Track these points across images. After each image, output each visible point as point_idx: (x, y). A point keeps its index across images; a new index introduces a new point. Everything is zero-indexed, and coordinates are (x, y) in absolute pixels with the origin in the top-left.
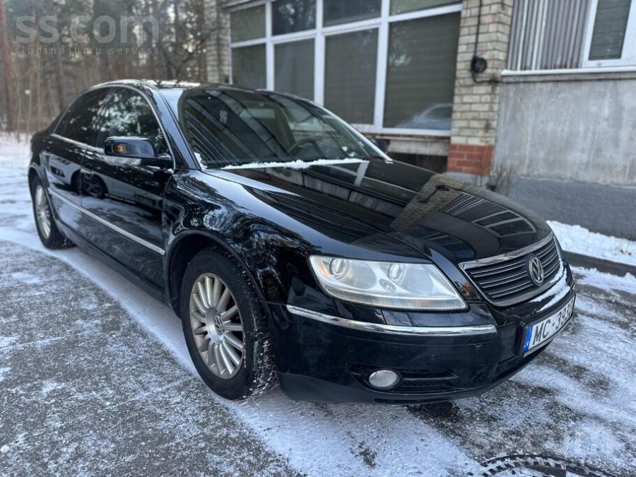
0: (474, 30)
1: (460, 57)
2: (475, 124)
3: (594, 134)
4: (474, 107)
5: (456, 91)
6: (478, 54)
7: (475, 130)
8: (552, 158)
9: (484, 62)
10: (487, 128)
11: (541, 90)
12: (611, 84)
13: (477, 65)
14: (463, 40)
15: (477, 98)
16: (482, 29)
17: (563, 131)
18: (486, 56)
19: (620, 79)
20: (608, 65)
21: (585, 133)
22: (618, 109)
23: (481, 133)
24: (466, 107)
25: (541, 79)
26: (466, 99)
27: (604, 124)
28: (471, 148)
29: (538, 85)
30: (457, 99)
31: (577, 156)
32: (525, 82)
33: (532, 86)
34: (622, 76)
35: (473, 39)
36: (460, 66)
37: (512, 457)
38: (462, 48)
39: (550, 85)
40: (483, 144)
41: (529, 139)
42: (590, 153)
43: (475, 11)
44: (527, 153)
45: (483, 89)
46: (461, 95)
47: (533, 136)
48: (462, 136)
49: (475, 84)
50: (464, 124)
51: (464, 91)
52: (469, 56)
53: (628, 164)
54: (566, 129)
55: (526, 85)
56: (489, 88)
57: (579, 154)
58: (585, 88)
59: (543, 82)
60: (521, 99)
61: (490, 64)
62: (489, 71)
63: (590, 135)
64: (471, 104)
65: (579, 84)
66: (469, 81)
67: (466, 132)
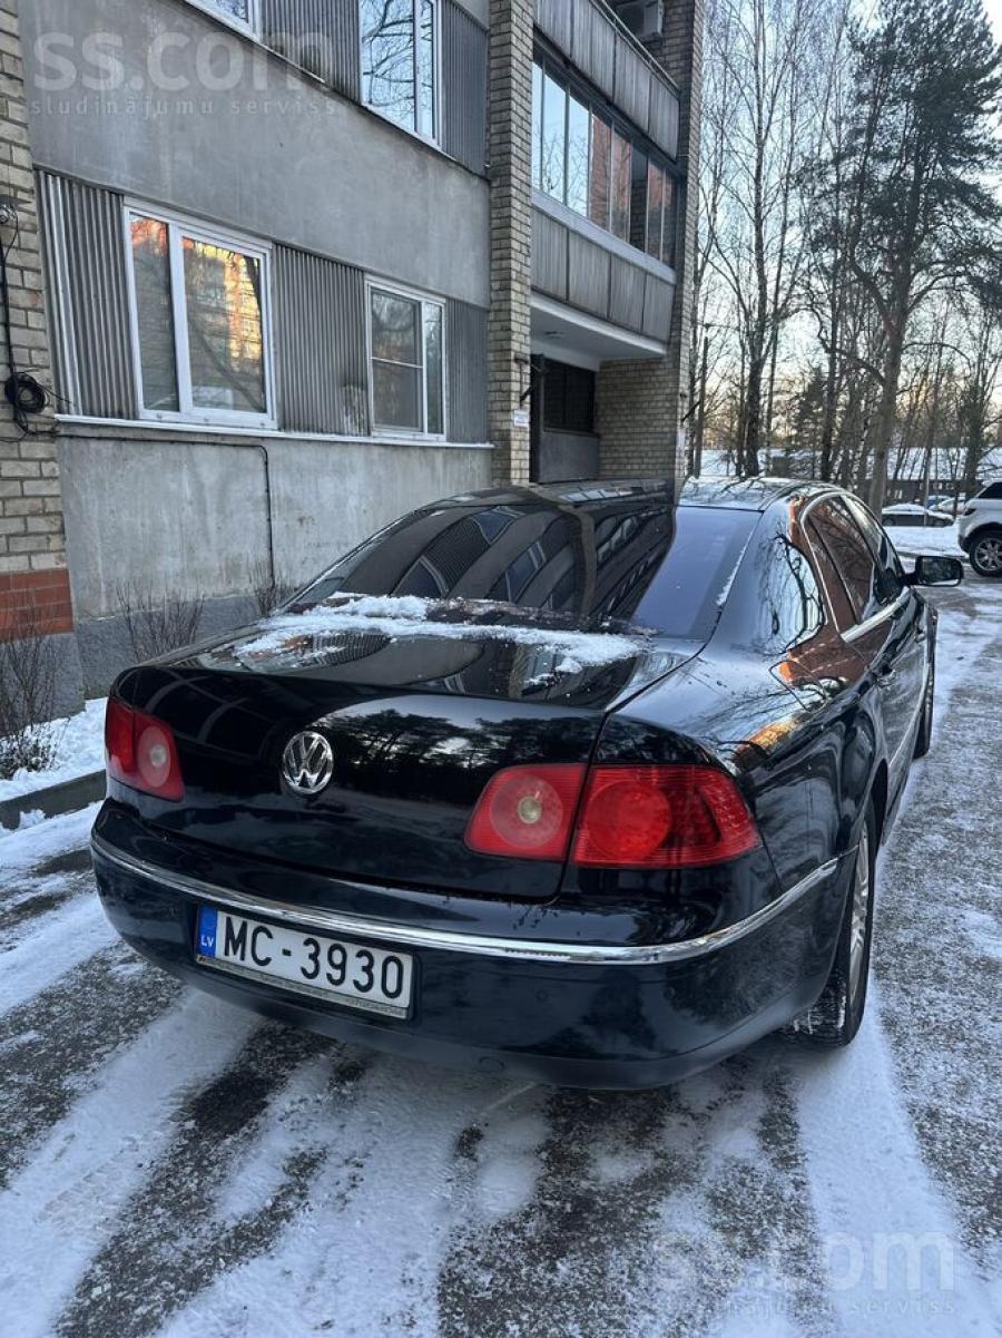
2: (40, 524)
3: (181, 526)
6: (18, 369)
7: (43, 538)
8: (138, 574)
9: (36, 390)
11: (98, 452)
12: (184, 448)
13: (22, 393)
15: (32, 468)
16: (16, 316)
17: (143, 525)
18: (38, 378)
19: (193, 443)
20: (169, 420)
21: (170, 525)
22: (199, 487)
23: (53, 543)
24: (14, 488)
25: (96, 433)
26: (8, 469)
27: (189, 509)
28: (39, 577)
29: (93, 444)
31: (169, 564)
32: (71, 437)
33: (82, 444)
34: (193, 439)
39: (110, 444)
41: (98, 544)
42: (182, 556)
44: (100, 571)
47: (102, 538)
48: (18, 554)
53: (223, 565)
54: (148, 522)
55: (74, 442)
57: (170, 559)
58: (159, 452)
59: (100, 438)
60: (69, 470)
61: (49, 398)
62: (47, 411)
63: (177, 528)
64: (21, 480)
65: (148, 445)
66: (10, 429)
67: (23, 544)
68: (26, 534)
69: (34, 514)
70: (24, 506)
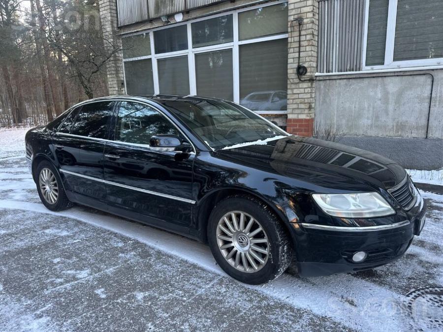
0: (297, 50)
1: (289, 66)
2: (302, 106)
3: (374, 108)
4: (301, 96)
5: (289, 87)
6: (301, 64)
7: (303, 110)
8: (350, 124)
9: (305, 69)
10: (310, 108)
11: (339, 84)
12: (380, 79)
13: (301, 71)
14: (290, 56)
15: (302, 91)
16: (302, 49)
17: (355, 107)
18: (306, 65)
19: (385, 76)
20: (377, 69)
21: (368, 108)
22: (386, 93)
23: (307, 111)
24: (296, 96)
25: (340, 77)
26: (295, 91)
27: (379, 102)
28: (301, 120)
29: (338, 81)
30: (289, 92)
31: (365, 121)
32: (330, 80)
33: (334, 81)
34: (386, 75)
35: (297, 55)
36: (289, 71)
37: (419, 290)
38: (290, 61)
39: (345, 80)
40: (308, 118)
41: (336, 113)
42: (372, 119)
43: (297, 39)
44: (335, 121)
45: (305, 85)
46: (292, 89)
47: (337, 111)
48: (295, 114)
49: (301, 82)
50: (295, 106)
51: (293, 86)
52: (296, 65)
53: (395, 124)
54: (357, 106)
55: (331, 81)
56: (309, 84)
57: (366, 120)
58: (366, 81)
59: (340, 79)
60: (328, 90)
61: (309, 70)
62: (308, 74)
63: (371, 109)
64: (298, 94)
65: (361, 80)
66: (297, 81)
67: (297, 111)
68: (298, 108)
69: (301, 103)
70: (298, 101)
